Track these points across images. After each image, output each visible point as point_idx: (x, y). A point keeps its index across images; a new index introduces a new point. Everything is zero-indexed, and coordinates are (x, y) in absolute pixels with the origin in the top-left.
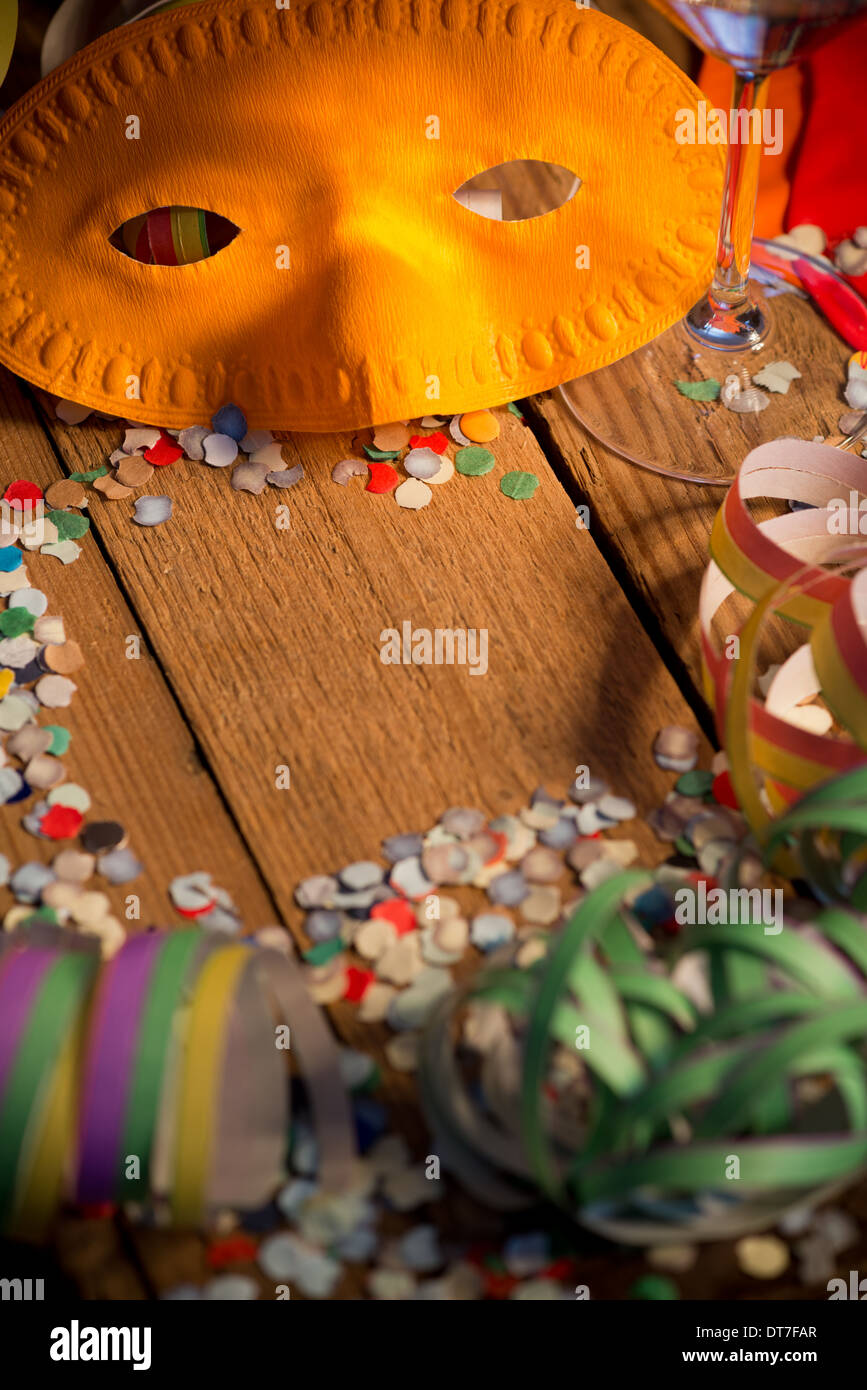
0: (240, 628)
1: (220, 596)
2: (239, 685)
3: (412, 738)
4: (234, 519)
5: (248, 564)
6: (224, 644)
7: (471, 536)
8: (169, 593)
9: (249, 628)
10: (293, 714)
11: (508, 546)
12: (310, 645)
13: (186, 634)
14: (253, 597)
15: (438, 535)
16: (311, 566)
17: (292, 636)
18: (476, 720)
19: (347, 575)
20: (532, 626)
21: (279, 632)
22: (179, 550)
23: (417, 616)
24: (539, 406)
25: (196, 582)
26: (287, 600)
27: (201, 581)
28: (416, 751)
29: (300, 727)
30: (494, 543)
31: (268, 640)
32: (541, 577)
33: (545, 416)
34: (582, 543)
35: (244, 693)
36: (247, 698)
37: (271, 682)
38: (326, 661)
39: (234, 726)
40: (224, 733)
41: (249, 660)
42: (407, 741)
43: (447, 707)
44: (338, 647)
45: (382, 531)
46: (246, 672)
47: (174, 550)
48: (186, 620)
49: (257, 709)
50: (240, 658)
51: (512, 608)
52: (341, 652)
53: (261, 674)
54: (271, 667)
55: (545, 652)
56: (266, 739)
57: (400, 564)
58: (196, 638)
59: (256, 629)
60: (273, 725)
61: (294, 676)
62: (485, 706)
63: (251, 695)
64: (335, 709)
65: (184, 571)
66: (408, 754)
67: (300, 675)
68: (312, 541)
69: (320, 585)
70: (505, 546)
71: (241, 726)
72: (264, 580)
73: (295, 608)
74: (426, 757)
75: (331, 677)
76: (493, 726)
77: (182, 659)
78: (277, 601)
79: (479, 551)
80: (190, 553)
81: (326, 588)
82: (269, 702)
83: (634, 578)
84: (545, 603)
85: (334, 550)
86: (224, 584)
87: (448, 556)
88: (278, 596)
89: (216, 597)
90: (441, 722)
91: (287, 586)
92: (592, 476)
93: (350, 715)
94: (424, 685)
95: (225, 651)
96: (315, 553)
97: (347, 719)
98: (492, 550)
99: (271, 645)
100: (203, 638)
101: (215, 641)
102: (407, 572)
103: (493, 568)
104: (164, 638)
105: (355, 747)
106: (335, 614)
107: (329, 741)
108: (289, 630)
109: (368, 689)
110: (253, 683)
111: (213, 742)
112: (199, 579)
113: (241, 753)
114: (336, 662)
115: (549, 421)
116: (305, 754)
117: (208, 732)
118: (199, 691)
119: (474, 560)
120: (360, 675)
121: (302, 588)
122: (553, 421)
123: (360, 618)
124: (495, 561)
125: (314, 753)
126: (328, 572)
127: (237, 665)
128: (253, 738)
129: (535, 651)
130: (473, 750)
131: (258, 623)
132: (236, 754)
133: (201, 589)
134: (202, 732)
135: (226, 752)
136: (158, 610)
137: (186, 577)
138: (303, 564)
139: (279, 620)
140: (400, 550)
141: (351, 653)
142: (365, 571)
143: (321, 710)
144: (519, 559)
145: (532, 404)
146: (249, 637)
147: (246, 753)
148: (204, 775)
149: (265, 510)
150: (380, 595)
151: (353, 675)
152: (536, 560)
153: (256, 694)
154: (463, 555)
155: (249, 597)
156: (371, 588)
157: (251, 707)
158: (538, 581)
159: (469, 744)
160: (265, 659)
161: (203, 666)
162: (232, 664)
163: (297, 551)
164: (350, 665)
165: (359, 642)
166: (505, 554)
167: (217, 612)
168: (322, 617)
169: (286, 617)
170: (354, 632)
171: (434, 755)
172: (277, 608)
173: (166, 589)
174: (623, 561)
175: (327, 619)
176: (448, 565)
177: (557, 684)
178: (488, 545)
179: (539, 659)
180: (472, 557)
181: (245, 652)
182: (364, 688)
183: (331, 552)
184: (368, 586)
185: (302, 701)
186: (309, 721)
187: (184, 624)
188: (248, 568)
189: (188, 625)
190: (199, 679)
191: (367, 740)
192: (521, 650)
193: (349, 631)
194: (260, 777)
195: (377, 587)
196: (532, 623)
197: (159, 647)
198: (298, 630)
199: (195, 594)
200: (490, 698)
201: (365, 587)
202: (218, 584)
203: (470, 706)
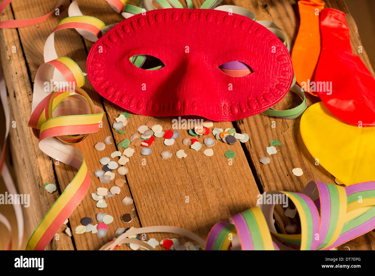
0: (151, 179)
1: (147, 170)
2: (149, 194)
3: (192, 213)
4: (154, 150)
6: (147, 183)
7: (216, 160)
8: (134, 168)
9: (154, 180)
10: (162, 204)
12: (169, 186)
13: (137, 180)
14: (156, 171)
15: (207, 159)
16: (173, 164)
17: (165, 182)
18: (210, 210)
19: (182, 167)
21: (162, 181)
22: (138, 157)
23: (198, 180)
24: (239, 126)
26: (165, 173)
29: (163, 207)
31: (158, 183)
32: (233, 173)
33: (241, 129)
35: (150, 197)
36: (151, 198)
37: (157, 195)
38: (173, 190)
39: (146, 205)
40: (143, 207)
41: (152, 188)
42: (191, 214)
43: (203, 206)
45: (193, 156)
46: (151, 191)
47: (137, 156)
48: (138, 176)
50: (150, 187)
52: (177, 188)
53: (155, 192)
54: (158, 191)
55: (231, 193)
56: (154, 209)
57: (196, 166)
58: (140, 181)
59: (155, 180)
60: (156, 206)
62: (213, 206)
63: (152, 198)
64: (173, 203)
65: (139, 162)
67: (165, 193)
68: (174, 158)
69: (174, 170)
72: (159, 167)
73: (167, 175)
75: (173, 195)
76: (214, 212)
77: (135, 186)
79: (217, 164)
80: (141, 158)
82: (156, 200)
83: (258, 175)
84: (233, 180)
85: (179, 160)
86: (149, 167)
87: (209, 165)
88: (163, 171)
90: (200, 210)
91: (165, 169)
92: (251, 146)
93: (177, 205)
94: (198, 199)
95: (146, 185)
96: (174, 161)
97: (176, 206)
98: (221, 164)
99: (159, 185)
100: (141, 181)
102: (197, 168)
103: (220, 169)
104: (131, 180)
105: (177, 214)
106: (177, 178)
107: (170, 212)
108: (164, 181)
109: (183, 199)
110: (153, 194)
111: (140, 209)
113: (147, 213)
114: (175, 191)
115: (241, 130)
116: (164, 214)
117: (139, 206)
118: (138, 195)
119: (216, 167)
120: (181, 195)
121: (169, 170)
122: (243, 130)
123: (183, 179)
124: (221, 167)
125: (166, 215)
126: (177, 166)
127: (149, 189)
128: (150, 209)
129: (228, 193)
131: (156, 179)
132: (145, 213)
133: (143, 168)
134: (138, 206)
135: (143, 212)
136: (131, 172)
137: (139, 164)
140: (196, 162)
141: (180, 189)
142: (186, 167)
143: (170, 203)
145: (238, 125)
147: (148, 213)
148: (137, 218)
149: (163, 148)
150: (190, 174)
151: (179, 195)
153: (153, 197)
154: (213, 165)
155: (155, 171)
156: (187, 172)
157: (151, 201)
158: (232, 174)
160: (157, 188)
161: (140, 188)
162: (148, 189)
163: (169, 160)
165: (182, 186)
166: (224, 166)
167: (146, 174)
168: (173, 178)
169: (164, 177)
170: (181, 183)
172: (162, 175)
173: (134, 167)
174: (256, 170)
176: (209, 167)
179: (229, 195)
180: (215, 165)
181: (152, 186)
182: (181, 199)
185: (165, 201)
186: (166, 206)
188: (156, 163)
190: (139, 192)
191: (180, 212)
192: (225, 192)
193: (180, 183)
194: (151, 220)
196: (229, 185)
197: (130, 183)
198: (167, 181)
199: (141, 169)
200: (214, 204)
202: (147, 167)
203: (209, 206)
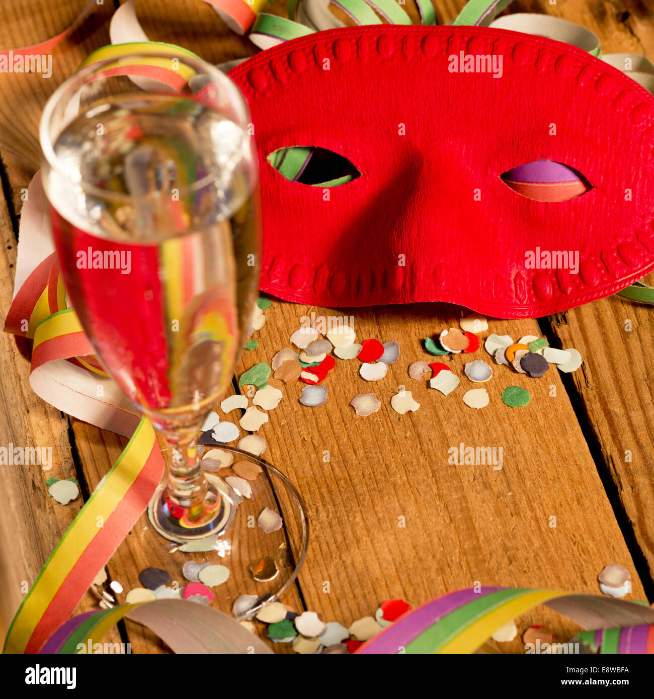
1: (316, 445)
2: (321, 508)
3: (434, 557)
4: (334, 391)
5: (339, 424)
6: (314, 478)
7: (495, 418)
8: (282, 440)
9: (333, 469)
10: (354, 532)
11: (520, 427)
12: (373, 485)
13: (289, 469)
14: (339, 447)
15: (473, 415)
16: (382, 429)
17: (362, 477)
18: (480, 548)
19: (406, 438)
20: (528, 486)
21: (353, 473)
22: (292, 409)
23: (449, 471)
24: (557, 329)
25: (301, 433)
26: (362, 451)
27: (304, 433)
28: (434, 567)
29: (358, 541)
30: (511, 424)
31: (345, 479)
32: (540, 451)
33: (560, 337)
34: (573, 429)
36: (325, 518)
37: (343, 508)
38: (382, 497)
41: (330, 492)
42: (430, 558)
43: (461, 538)
44: (392, 487)
45: (435, 408)
46: (327, 499)
47: (290, 409)
48: (291, 459)
49: (330, 525)
50: (324, 490)
51: (516, 472)
52: (393, 492)
53: (337, 503)
54: (344, 498)
55: (535, 505)
56: (333, 547)
57: (443, 433)
58: (296, 473)
59: (337, 470)
60: (340, 538)
61: (359, 506)
62: (487, 540)
63: (328, 516)
64: (384, 531)
65: (295, 424)
66: (429, 568)
67: (363, 505)
68: (385, 412)
69: (386, 443)
70: (518, 427)
71: (317, 537)
72: (348, 436)
73: (367, 458)
74: (441, 570)
75: (384, 509)
76: (491, 554)
78: (355, 452)
79: (499, 428)
80: (300, 412)
81: (390, 446)
82: (340, 522)
83: (605, 458)
84: (540, 469)
85: (399, 419)
86: (321, 436)
87: (477, 431)
88: (356, 448)
89: (314, 445)
90: (455, 547)
91: (363, 441)
92: (587, 382)
93: (393, 536)
94: (448, 521)
95: (314, 484)
96: (386, 420)
98: (509, 429)
99: (346, 482)
101: (309, 476)
102: (447, 440)
103: (507, 442)
105: (394, 559)
106: (393, 465)
107: (376, 554)
108: (360, 473)
110: (330, 507)
112: (304, 432)
113: (315, 556)
114: (389, 498)
115: (562, 340)
116: (359, 560)
119: (494, 436)
121: (374, 444)
122: (565, 340)
123: (410, 468)
124: (510, 437)
125: (365, 561)
126: (393, 435)
127: (321, 494)
128: (324, 547)
129: (527, 504)
130: (474, 570)
131: (339, 467)
133: (304, 439)
136: (273, 450)
137: (296, 430)
138: (377, 427)
139: (354, 465)
140: (444, 423)
141: (400, 493)
142: (418, 436)
143: (375, 531)
144: (526, 437)
145: (552, 327)
146: (332, 475)
149: (356, 386)
150: (426, 454)
152: (538, 438)
153: (331, 516)
154: (488, 431)
156: (421, 448)
157: (327, 524)
158: (537, 454)
159: (472, 564)
160: (341, 492)
162: (317, 493)
163: (374, 418)
164: (398, 501)
165: (407, 486)
166: (517, 433)
167: (313, 456)
168: (384, 466)
169: (359, 463)
170: (405, 478)
171: (448, 570)
172: (354, 457)
173: (281, 436)
174: (599, 444)
175: (387, 467)
176: (476, 439)
177: (540, 528)
178: (506, 425)
179: (530, 510)
180: (494, 433)
181: (328, 485)
183: (397, 420)
184: (419, 447)
185: (362, 524)
186: (365, 539)
187: (289, 462)
188: (338, 427)
189: (292, 463)
191: (402, 555)
192: (518, 502)
193: (401, 477)
195: (425, 448)
196: (528, 483)
198: (367, 472)
199: (300, 442)
200: (492, 533)
201: (417, 447)
202: (316, 435)
203: (477, 538)
